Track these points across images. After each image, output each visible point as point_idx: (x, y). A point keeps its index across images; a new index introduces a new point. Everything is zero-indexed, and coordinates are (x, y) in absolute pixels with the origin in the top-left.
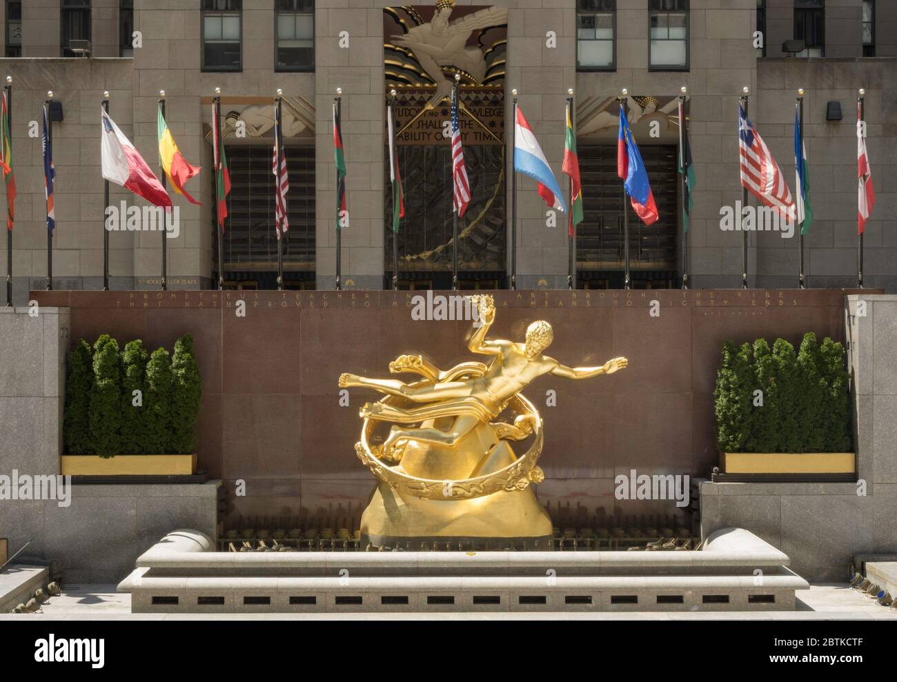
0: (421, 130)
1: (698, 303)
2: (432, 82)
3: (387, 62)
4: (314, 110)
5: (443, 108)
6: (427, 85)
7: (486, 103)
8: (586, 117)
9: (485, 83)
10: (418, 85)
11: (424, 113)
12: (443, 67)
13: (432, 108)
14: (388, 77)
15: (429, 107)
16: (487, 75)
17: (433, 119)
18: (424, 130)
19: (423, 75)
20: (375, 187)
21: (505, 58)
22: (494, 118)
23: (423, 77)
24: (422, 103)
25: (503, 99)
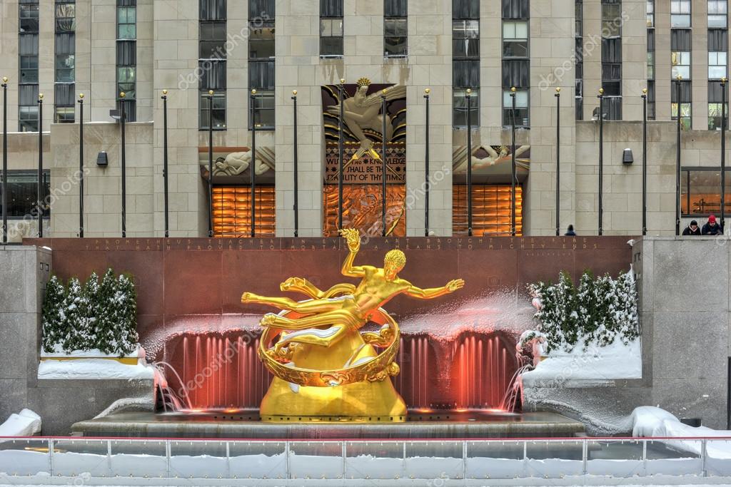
0: (350, 173)
1: (522, 246)
2: (357, 141)
3: (326, 126)
4: (274, 155)
5: (364, 158)
6: (354, 143)
7: (394, 155)
8: (459, 161)
9: (393, 141)
10: (347, 143)
11: (352, 162)
12: (364, 129)
13: (357, 158)
14: (327, 137)
15: (355, 157)
16: (394, 135)
17: (358, 166)
18: (352, 173)
19: (351, 135)
20: (315, 207)
21: (405, 123)
22: (399, 165)
23: (351, 137)
24: (351, 155)
25: (405, 152)
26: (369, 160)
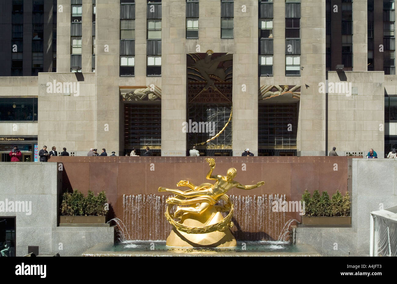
0: (201, 98)
1: (294, 161)
3: (189, 73)
7: (225, 88)
10: (201, 81)
12: (209, 75)
13: (205, 90)
14: (189, 79)
16: (226, 78)
17: (206, 94)
20: (183, 118)
22: (228, 93)
25: (232, 86)
26: (212, 91)
